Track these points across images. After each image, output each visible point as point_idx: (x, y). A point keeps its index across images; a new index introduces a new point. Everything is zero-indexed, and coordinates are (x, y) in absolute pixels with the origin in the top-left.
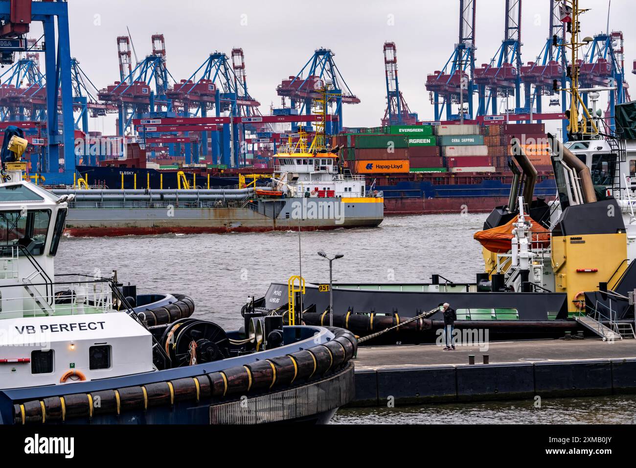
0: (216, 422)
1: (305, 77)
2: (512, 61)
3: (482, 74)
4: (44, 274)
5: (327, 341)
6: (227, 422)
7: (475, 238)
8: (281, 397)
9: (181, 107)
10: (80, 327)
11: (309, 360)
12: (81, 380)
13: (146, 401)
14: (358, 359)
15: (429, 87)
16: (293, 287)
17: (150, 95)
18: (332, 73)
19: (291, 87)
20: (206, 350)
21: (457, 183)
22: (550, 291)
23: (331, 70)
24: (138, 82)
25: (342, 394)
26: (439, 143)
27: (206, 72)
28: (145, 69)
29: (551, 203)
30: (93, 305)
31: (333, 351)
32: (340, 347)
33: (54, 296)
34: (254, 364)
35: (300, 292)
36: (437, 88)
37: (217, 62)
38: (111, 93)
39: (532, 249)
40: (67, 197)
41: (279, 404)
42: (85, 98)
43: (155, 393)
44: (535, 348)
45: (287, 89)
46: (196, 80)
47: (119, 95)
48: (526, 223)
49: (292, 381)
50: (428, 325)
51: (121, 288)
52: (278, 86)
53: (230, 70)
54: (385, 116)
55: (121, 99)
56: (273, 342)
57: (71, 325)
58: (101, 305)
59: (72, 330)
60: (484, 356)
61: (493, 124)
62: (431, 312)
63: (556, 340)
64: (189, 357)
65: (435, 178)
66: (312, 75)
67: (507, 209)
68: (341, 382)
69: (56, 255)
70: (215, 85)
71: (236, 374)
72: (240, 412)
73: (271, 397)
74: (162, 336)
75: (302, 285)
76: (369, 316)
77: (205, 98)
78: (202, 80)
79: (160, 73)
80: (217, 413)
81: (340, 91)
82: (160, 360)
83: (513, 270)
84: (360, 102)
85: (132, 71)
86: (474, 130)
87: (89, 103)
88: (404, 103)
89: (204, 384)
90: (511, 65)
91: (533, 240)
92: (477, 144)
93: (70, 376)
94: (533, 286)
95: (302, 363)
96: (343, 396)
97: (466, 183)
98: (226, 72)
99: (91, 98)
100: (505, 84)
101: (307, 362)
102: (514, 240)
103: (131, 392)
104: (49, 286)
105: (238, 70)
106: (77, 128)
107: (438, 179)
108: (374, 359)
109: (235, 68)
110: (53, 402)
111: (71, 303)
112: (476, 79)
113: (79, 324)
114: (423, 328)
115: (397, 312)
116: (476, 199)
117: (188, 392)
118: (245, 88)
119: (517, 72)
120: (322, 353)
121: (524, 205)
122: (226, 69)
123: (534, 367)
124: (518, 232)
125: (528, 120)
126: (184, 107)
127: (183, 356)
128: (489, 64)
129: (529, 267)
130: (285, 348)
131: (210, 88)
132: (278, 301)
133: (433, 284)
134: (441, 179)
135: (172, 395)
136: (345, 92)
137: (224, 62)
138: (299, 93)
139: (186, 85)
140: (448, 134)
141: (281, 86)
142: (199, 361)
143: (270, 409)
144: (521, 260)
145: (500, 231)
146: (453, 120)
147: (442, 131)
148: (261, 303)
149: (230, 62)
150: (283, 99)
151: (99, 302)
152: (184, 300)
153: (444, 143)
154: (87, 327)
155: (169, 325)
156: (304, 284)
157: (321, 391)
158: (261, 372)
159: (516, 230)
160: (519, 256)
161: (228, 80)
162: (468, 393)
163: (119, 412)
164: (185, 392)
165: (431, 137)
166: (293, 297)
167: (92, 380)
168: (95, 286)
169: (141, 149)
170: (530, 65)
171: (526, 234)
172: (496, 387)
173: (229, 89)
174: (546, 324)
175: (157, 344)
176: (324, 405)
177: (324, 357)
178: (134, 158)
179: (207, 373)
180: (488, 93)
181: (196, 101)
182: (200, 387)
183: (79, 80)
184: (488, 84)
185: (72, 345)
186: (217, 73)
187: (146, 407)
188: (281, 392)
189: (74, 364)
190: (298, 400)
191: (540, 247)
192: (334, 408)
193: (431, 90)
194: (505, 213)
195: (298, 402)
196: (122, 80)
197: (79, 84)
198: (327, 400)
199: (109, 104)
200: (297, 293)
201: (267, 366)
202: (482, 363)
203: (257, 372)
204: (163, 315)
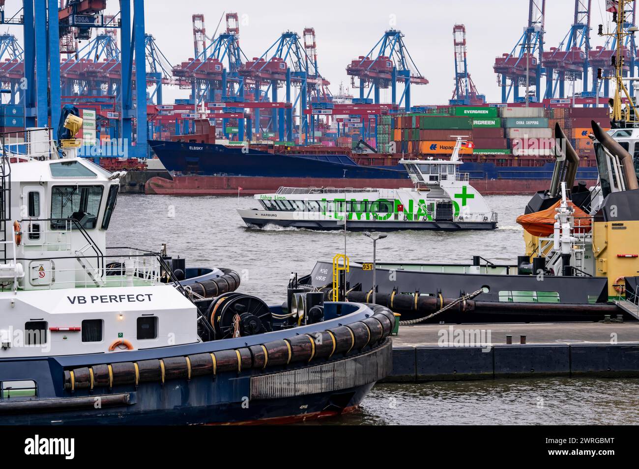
0: (256, 393)
1: (374, 57)
2: (581, 45)
3: (550, 58)
4: (95, 247)
5: (365, 318)
6: (266, 393)
7: (517, 222)
8: (319, 370)
9: (253, 84)
10: (129, 298)
11: (347, 336)
12: (129, 349)
13: (190, 371)
14: (399, 336)
15: (497, 69)
16: (337, 265)
17: (222, 72)
18: (401, 54)
19: (361, 66)
20: (249, 324)
21: (520, 165)
22: (591, 276)
23: (401, 51)
24: (211, 59)
25: (379, 369)
26: (504, 125)
27: (278, 51)
28: (218, 47)
29: (591, 188)
30: (143, 277)
31: (371, 327)
32: (378, 324)
33: (105, 268)
34: (294, 338)
35: (344, 271)
36: (505, 71)
37: (289, 41)
38: (185, 69)
39: (574, 234)
40: (119, 174)
41: (317, 376)
42: (160, 74)
43: (199, 363)
44: (573, 330)
45: (357, 69)
46: (268, 59)
47: (192, 72)
48: (569, 208)
49: (330, 356)
50: (471, 306)
51: (170, 261)
52: (348, 66)
53: (301, 49)
54: (453, 97)
55: (195, 75)
56: (314, 318)
57: (120, 296)
58: (149, 278)
59: (121, 301)
60: (521, 336)
61: (559, 107)
62: (474, 293)
63: (595, 323)
64: (233, 330)
65: (498, 160)
66: (381, 55)
67: (549, 193)
68: (378, 358)
69: (108, 229)
70: (286, 64)
71: (277, 347)
72: (280, 384)
73: (310, 371)
74: (208, 308)
75: (347, 264)
76: (414, 296)
77: (276, 76)
78: (274, 58)
79: (232, 50)
80: (257, 384)
81: (409, 71)
82: (205, 333)
83: (554, 253)
84: (428, 82)
85: (206, 48)
86: (539, 112)
87: (164, 79)
88: (472, 84)
89: (245, 356)
90: (579, 48)
91: (575, 225)
92: (542, 126)
93: (118, 344)
94: (574, 269)
95: (340, 339)
96: (380, 370)
97: (529, 165)
98: (297, 51)
99: (166, 74)
100: (573, 67)
101: (345, 338)
102: (557, 225)
103: (175, 362)
104: (100, 259)
105: (310, 49)
106: (152, 103)
107: (501, 161)
108: (415, 336)
109: (307, 47)
110: (101, 369)
111: (120, 275)
112: (543, 62)
113: (128, 296)
114: (466, 309)
115: (441, 293)
116: (538, 181)
117: (230, 363)
118: (316, 67)
119: (585, 56)
120: (360, 329)
121: (566, 191)
122: (297, 48)
123: (570, 348)
124: (561, 217)
125: (594, 104)
126: (256, 84)
127: (227, 329)
128: (557, 47)
129: (571, 252)
130: (326, 323)
131: (281, 66)
132: (324, 278)
133: (474, 265)
134: (504, 161)
135: (215, 366)
136: (413, 72)
137: (296, 41)
138: (368, 73)
139: (259, 63)
140: (513, 116)
141: (350, 66)
142: (242, 334)
143: (309, 382)
144: (563, 244)
145: (542, 215)
146: (519, 102)
147: (507, 113)
148: (307, 280)
149: (301, 41)
150: (353, 79)
151: (148, 274)
152: (230, 274)
153: (508, 125)
154: (135, 299)
155: (215, 298)
156: (348, 263)
157: (359, 365)
158: (300, 346)
159: (559, 215)
160: (561, 241)
161: (299, 59)
162: (505, 371)
163: (163, 380)
164: (227, 364)
165: (496, 119)
166: (337, 275)
167: (139, 349)
168: (144, 260)
169: (211, 125)
170: (598, 50)
171: (568, 219)
172: (532, 366)
173: (300, 68)
174: (586, 307)
175: (202, 316)
176: (361, 379)
177: (362, 334)
178: (204, 134)
179: (248, 345)
180: (555, 76)
181: (267, 79)
182: (241, 359)
183: (155, 56)
184: (556, 67)
185: (121, 315)
186: (288, 52)
187: (189, 376)
188: (319, 366)
189: (122, 333)
190: (335, 373)
191: (582, 232)
192: (370, 383)
193: (499, 73)
194: (547, 198)
195: (335, 376)
196: (196, 57)
197: (154, 60)
198: (364, 374)
199: (183, 80)
200: (341, 271)
201: (307, 340)
202: (519, 343)
203: (297, 346)
204: (212, 287)
